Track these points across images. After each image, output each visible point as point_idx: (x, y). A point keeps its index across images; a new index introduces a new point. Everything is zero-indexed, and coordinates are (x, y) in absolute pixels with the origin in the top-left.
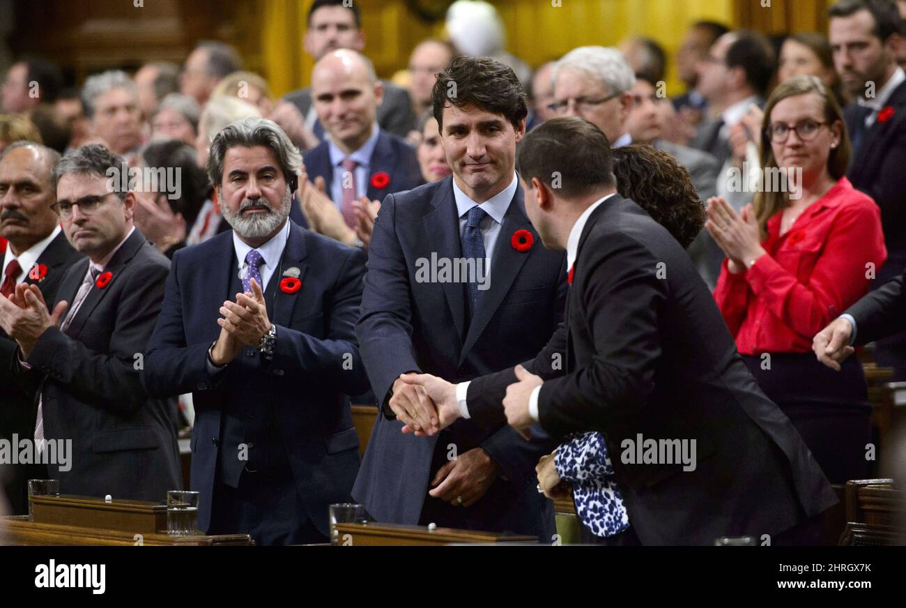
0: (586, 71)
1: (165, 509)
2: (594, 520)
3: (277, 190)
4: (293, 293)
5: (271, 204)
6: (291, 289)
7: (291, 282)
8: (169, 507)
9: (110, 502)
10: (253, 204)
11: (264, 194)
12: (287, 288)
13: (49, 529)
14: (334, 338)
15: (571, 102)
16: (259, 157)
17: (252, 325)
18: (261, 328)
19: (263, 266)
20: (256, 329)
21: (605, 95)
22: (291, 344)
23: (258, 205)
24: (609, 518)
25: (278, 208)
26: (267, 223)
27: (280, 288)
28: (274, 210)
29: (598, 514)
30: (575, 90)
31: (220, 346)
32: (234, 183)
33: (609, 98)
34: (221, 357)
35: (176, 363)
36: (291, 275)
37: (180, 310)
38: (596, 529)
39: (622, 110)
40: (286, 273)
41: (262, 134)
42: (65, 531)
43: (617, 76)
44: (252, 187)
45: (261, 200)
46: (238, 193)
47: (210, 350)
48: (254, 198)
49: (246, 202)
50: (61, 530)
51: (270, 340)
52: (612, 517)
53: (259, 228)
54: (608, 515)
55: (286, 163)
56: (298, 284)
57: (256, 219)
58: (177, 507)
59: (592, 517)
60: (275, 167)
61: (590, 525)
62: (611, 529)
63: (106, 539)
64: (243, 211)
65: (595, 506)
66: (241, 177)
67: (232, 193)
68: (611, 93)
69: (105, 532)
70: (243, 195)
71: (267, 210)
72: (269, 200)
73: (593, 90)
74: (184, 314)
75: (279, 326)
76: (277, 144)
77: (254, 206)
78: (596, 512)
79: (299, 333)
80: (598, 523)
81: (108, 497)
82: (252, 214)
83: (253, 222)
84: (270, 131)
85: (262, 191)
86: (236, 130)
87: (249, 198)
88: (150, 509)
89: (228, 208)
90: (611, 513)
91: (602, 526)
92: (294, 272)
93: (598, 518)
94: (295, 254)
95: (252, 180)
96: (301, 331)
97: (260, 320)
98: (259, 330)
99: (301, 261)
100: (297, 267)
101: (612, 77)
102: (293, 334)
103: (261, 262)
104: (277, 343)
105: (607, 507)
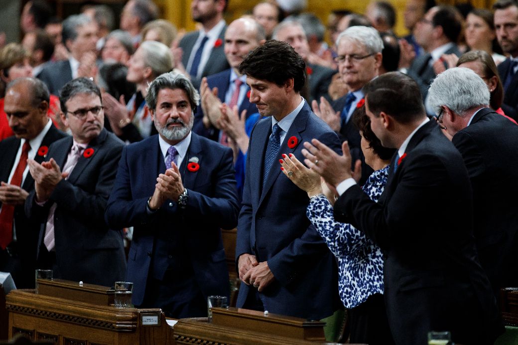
0: (357, 40)
1: (114, 292)
2: (346, 298)
3: (187, 113)
4: (195, 172)
5: (184, 121)
6: (194, 169)
7: (194, 165)
8: (116, 291)
9: (82, 286)
10: (175, 121)
11: (181, 116)
12: (191, 168)
13: (47, 299)
14: (218, 197)
15: (347, 57)
16: (179, 95)
17: (174, 187)
18: (179, 190)
19: (177, 156)
20: (177, 190)
21: (367, 54)
22: (196, 200)
23: (177, 122)
24: (353, 298)
25: (188, 123)
26: (182, 132)
27: (187, 168)
28: (186, 125)
29: (348, 295)
30: (350, 50)
31: (154, 199)
32: (163, 109)
33: (369, 56)
34: (155, 205)
35: (128, 209)
36: (194, 162)
37: (128, 180)
38: (346, 304)
39: (376, 63)
40: (191, 160)
41: (180, 83)
42: (56, 301)
43: (374, 44)
44: (174, 112)
45: (179, 119)
46: (166, 114)
47: (148, 202)
48: (175, 118)
49: (170, 120)
50: (54, 300)
51: (184, 197)
52: (355, 297)
53: (177, 135)
54: (353, 296)
55: (193, 99)
56: (198, 167)
57: (176, 130)
58: (121, 291)
59: (345, 296)
60: (187, 100)
61: (344, 301)
62: (353, 304)
63: (79, 307)
64: (168, 125)
65: (347, 290)
66: (167, 106)
67: (162, 115)
68: (370, 53)
69: (79, 303)
70: (169, 116)
71: (182, 125)
72: (183, 119)
73: (360, 51)
74: (131, 182)
75: (189, 190)
76: (188, 88)
77: (175, 123)
78: (347, 294)
79: (199, 193)
80: (347, 300)
81: (81, 282)
82: (174, 127)
83: (174, 131)
84: (184, 80)
85: (180, 114)
86: (166, 79)
87: (173, 118)
88: (105, 291)
89: (159, 123)
90: (355, 295)
91: (350, 302)
92: (195, 160)
93: (348, 298)
94: (195, 150)
95: (174, 107)
96: (200, 192)
97: (179, 185)
98: (178, 191)
99: (198, 154)
100: (197, 157)
101: (371, 44)
102: (197, 194)
103: (177, 153)
104: (187, 199)
105: (353, 291)
